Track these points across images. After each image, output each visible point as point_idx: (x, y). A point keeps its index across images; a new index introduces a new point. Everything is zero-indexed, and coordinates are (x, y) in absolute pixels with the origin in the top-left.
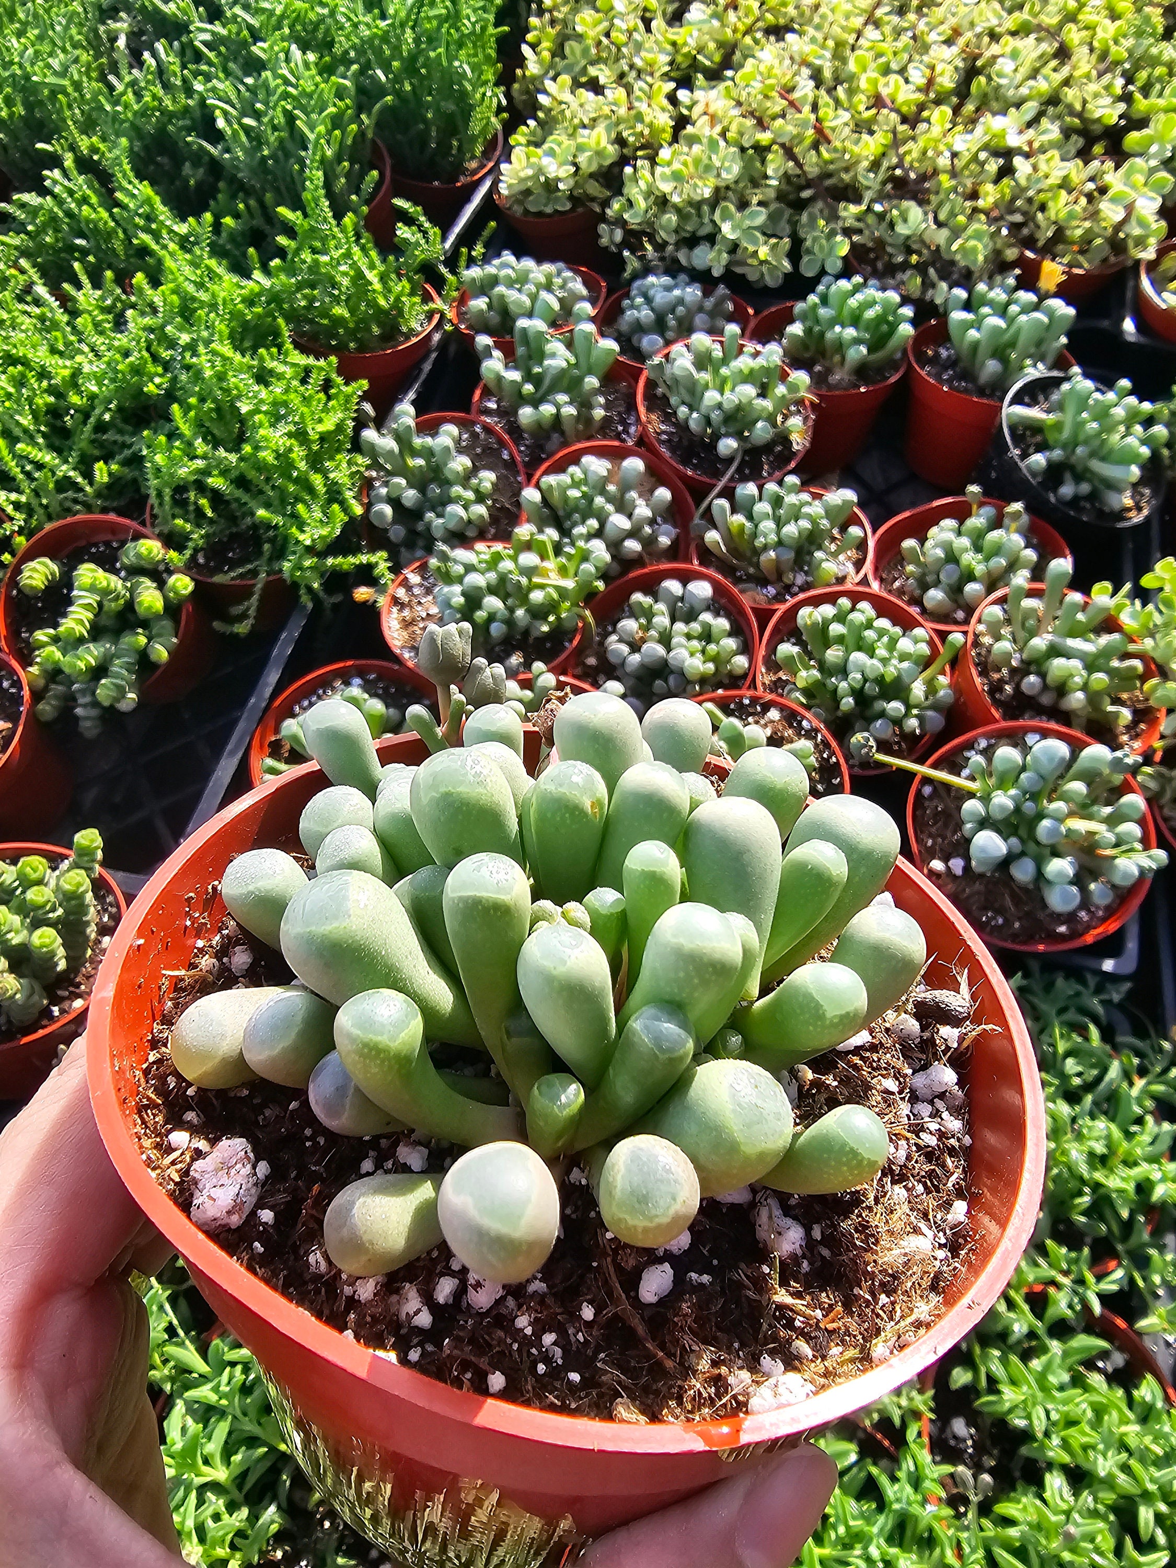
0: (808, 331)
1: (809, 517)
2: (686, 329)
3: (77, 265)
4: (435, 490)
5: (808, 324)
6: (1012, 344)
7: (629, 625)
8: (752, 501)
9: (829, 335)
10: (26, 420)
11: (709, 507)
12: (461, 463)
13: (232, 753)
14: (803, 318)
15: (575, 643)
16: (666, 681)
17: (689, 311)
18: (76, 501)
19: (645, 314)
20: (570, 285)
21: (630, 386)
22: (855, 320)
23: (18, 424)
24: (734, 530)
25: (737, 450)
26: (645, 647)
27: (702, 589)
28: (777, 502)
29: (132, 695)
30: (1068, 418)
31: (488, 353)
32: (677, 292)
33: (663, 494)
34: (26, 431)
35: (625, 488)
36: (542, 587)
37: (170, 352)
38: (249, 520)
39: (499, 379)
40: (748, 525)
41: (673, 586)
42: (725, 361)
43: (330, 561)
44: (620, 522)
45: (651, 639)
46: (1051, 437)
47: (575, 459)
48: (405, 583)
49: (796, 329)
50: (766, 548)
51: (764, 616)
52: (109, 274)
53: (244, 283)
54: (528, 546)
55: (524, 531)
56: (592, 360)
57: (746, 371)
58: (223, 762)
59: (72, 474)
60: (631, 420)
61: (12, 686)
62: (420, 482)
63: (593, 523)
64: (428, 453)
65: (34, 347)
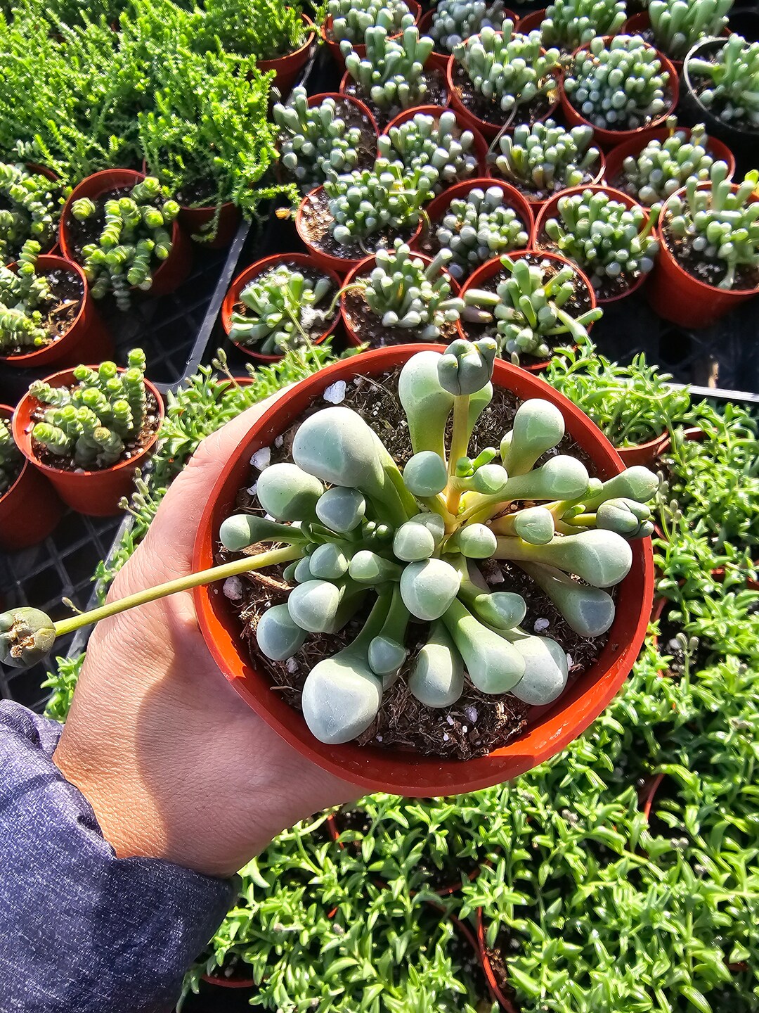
0: (556, 24)
1: (563, 142)
2: (475, 29)
3: (82, 12)
4: (323, 142)
5: (556, 19)
6: (692, 22)
7: (451, 219)
8: (525, 136)
9: (570, 25)
10: (62, 114)
11: (498, 143)
12: (338, 124)
13: (213, 311)
14: (552, 16)
15: (418, 232)
16: (476, 252)
17: (477, 17)
18: (99, 164)
19: (449, 21)
20: (399, 5)
21: (441, 72)
22: (588, 13)
23: (58, 116)
24: (515, 155)
25: (513, 105)
26: (462, 231)
27: (496, 192)
28: (542, 135)
29: (149, 279)
30: (727, 67)
31: (349, 52)
32: (469, 5)
33: (468, 135)
34: (64, 120)
35: (442, 134)
36: (396, 196)
37: (148, 63)
38: (207, 169)
39: (358, 68)
40: (524, 151)
41: (478, 193)
42: (504, 45)
43: (261, 191)
44: (441, 153)
45: (466, 224)
46: (717, 79)
47: (410, 117)
48: (308, 203)
49: (548, 23)
50: (536, 164)
51: (536, 208)
52: (103, 17)
53: (190, 15)
54: (385, 170)
55: (382, 162)
56: (417, 53)
57: (518, 50)
58: (207, 317)
59: (96, 145)
60: (443, 95)
61: (74, 279)
62: (313, 137)
63: (425, 156)
64: (317, 118)
65: (61, 67)
